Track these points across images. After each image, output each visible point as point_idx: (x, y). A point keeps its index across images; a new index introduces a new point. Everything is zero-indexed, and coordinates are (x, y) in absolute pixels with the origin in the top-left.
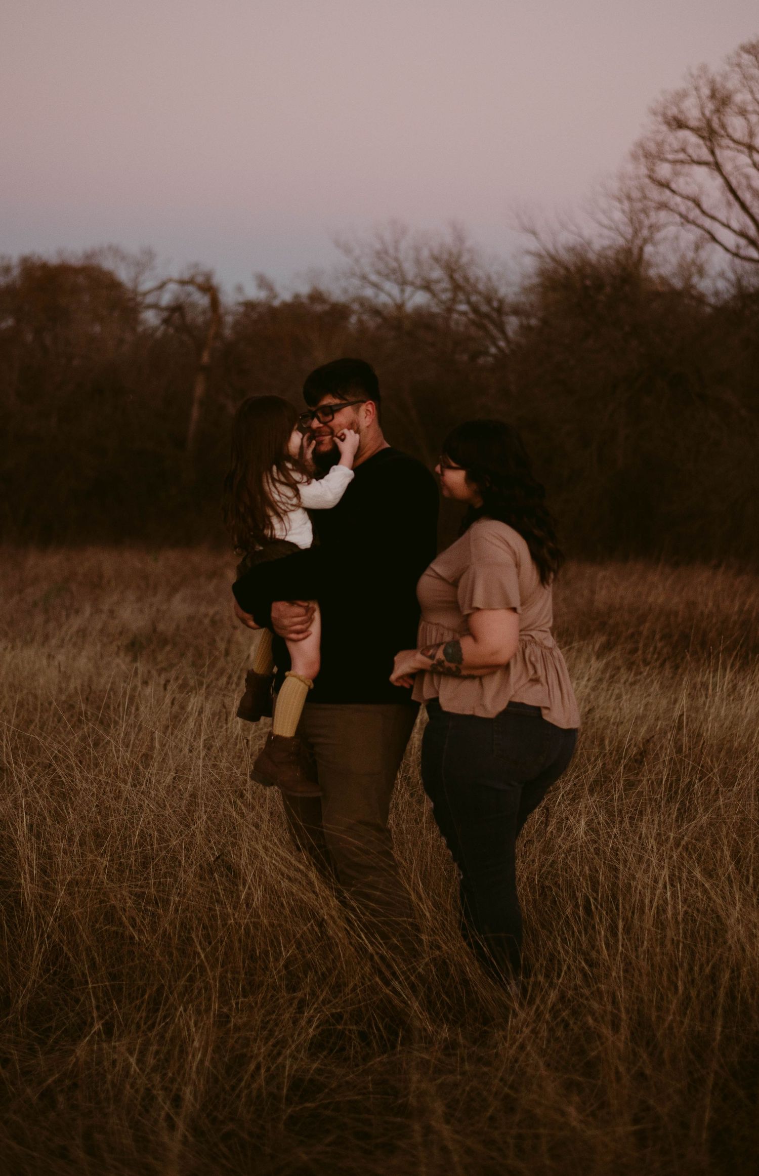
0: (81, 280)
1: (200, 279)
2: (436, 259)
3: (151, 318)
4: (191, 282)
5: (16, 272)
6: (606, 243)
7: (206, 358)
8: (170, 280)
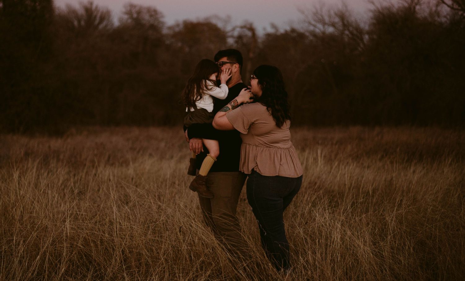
0: (205, 28)
1: (248, 26)
2: (336, 14)
3: (231, 41)
4: (245, 27)
5: (181, 26)
6: (401, 5)
7: (251, 55)
8: (237, 27)
